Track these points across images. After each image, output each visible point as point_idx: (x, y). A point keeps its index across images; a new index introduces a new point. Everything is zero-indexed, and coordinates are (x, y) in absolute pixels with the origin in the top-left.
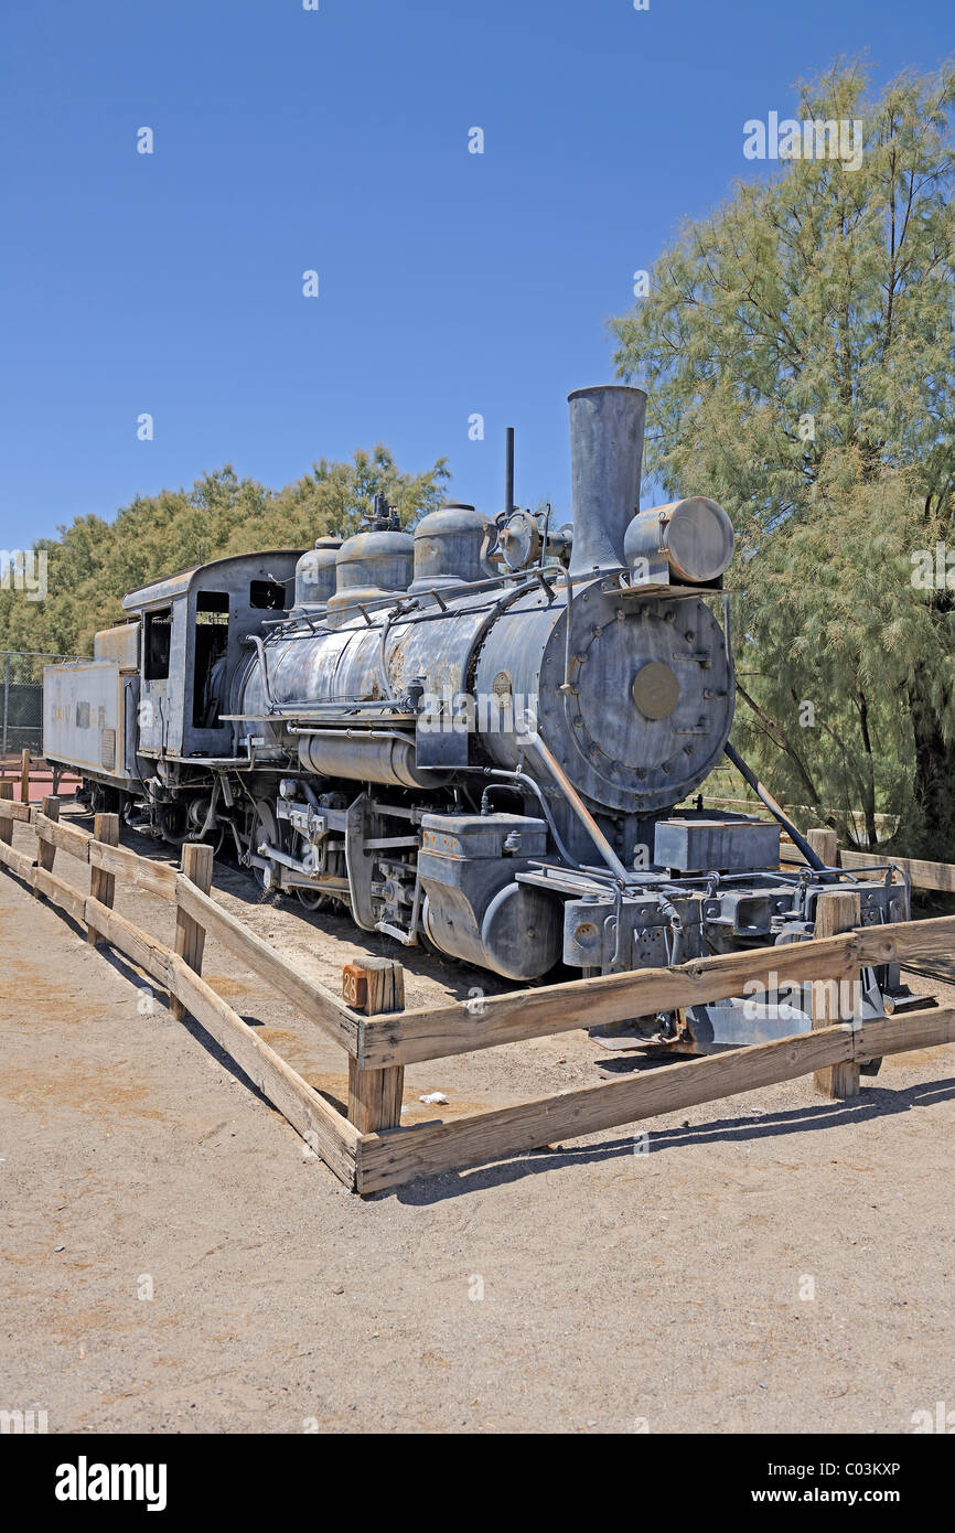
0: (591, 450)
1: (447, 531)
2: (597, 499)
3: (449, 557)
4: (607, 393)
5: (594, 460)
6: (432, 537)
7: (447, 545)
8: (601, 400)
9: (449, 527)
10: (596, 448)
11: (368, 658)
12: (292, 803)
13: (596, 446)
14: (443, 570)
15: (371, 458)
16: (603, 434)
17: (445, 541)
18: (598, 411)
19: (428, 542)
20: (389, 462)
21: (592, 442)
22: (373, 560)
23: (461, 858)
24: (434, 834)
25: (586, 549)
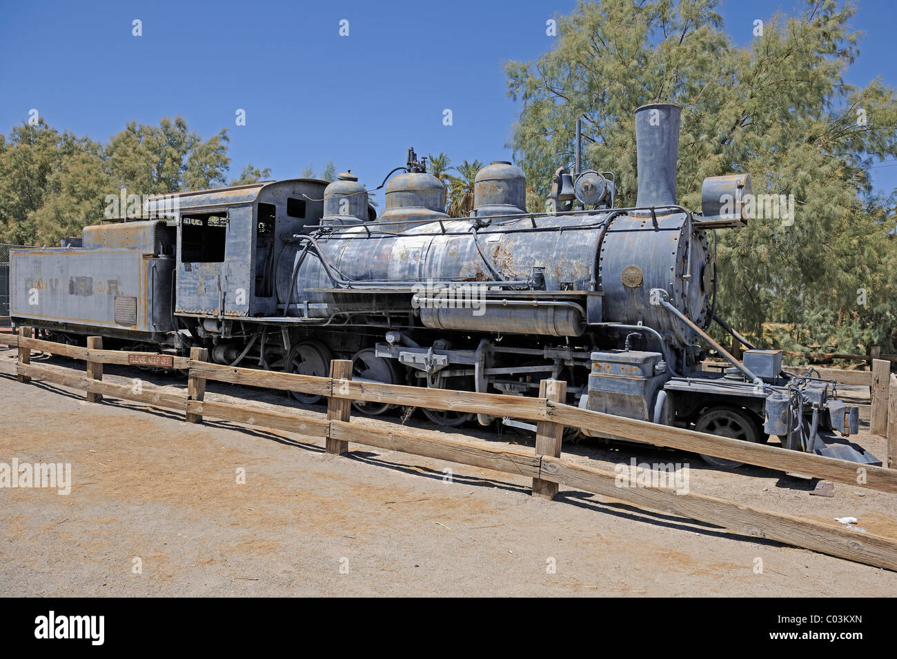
0: (662, 141)
1: (509, 177)
2: (665, 169)
3: (510, 194)
4: (672, 108)
5: (664, 146)
6: (500, 180)
7: (509, 186)
8: (669, 112)
9: (510, 175)
10: (665, 140)
11: (464, 254)
12: (397, 346)
13: (665, 138)
14: (506, 201)
15: (173, 123)
16: (670, 132)
17: (508, 184)
18: (667, 118)
19: (496, 183)
20: (184, 127)
21: (663, 136)
22: (423, 191)
23: (641, 378)
24: (607, 364)
25: (658, 197)
